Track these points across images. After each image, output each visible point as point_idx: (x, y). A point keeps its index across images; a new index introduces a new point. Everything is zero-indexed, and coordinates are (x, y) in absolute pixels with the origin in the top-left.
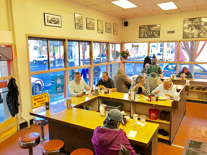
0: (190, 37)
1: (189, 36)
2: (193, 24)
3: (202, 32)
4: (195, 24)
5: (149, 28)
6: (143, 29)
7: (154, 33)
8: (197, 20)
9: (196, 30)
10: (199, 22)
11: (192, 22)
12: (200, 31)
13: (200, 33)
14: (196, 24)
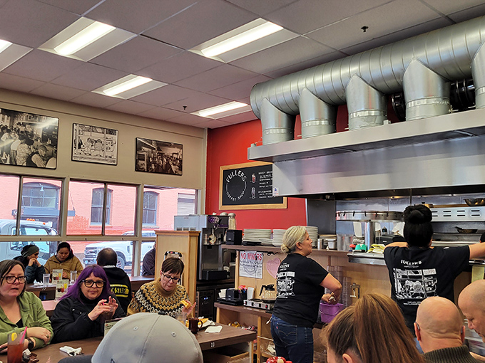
0: (6, 160)
1: (4, 158)
2: (14, 126)
3: (37, 153)
4: (20, 127)
5: (159, 149)
6: (146, 149)
7: (171, 163)
8: (23, 119)
9: (23, 145)
10: (30, 124)
11: (12, 121)
12: (33, 150)
13: (33, 154)
14: (22, 129)
